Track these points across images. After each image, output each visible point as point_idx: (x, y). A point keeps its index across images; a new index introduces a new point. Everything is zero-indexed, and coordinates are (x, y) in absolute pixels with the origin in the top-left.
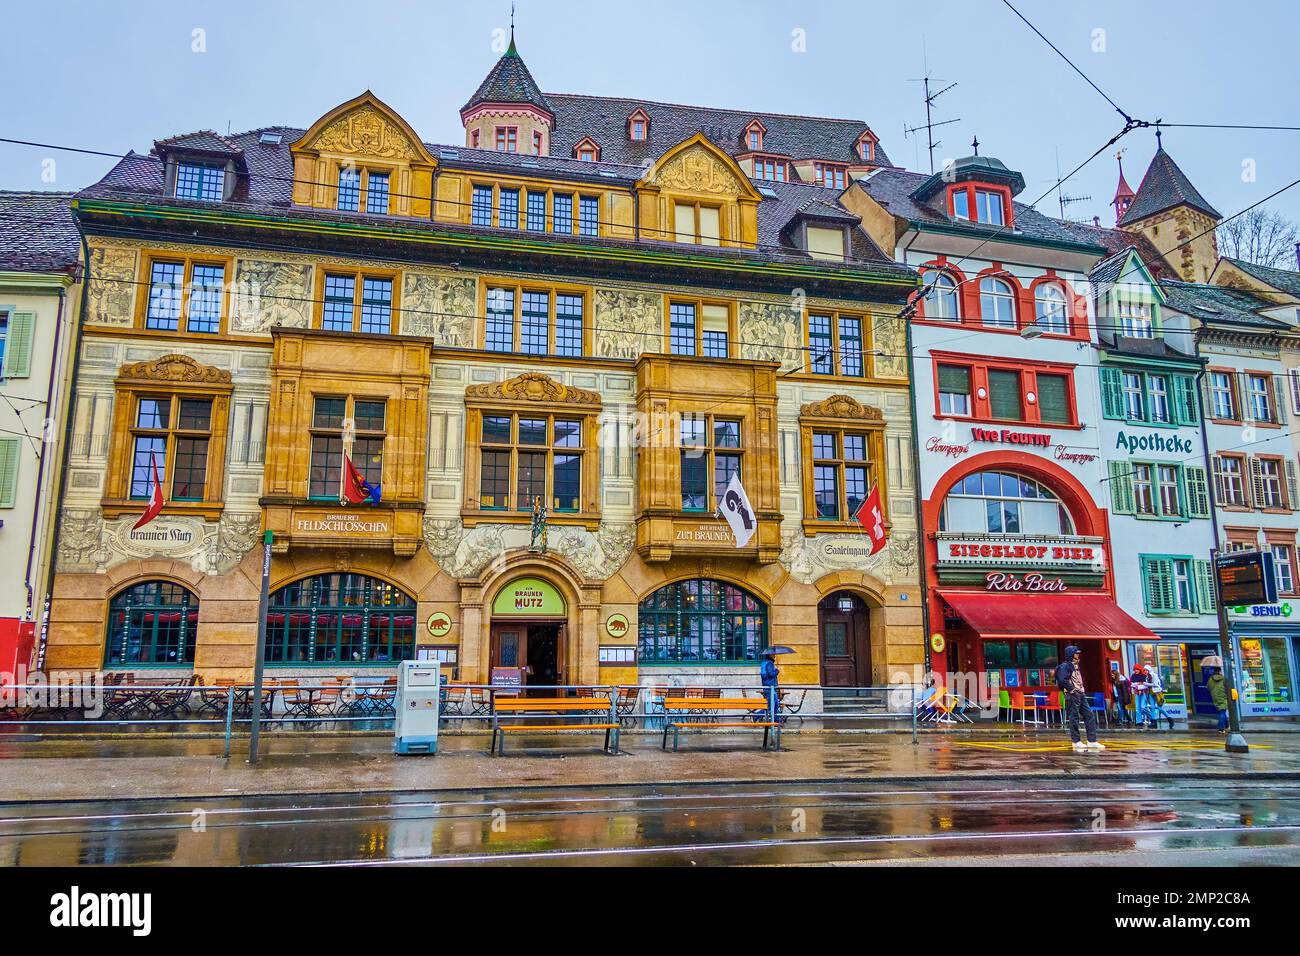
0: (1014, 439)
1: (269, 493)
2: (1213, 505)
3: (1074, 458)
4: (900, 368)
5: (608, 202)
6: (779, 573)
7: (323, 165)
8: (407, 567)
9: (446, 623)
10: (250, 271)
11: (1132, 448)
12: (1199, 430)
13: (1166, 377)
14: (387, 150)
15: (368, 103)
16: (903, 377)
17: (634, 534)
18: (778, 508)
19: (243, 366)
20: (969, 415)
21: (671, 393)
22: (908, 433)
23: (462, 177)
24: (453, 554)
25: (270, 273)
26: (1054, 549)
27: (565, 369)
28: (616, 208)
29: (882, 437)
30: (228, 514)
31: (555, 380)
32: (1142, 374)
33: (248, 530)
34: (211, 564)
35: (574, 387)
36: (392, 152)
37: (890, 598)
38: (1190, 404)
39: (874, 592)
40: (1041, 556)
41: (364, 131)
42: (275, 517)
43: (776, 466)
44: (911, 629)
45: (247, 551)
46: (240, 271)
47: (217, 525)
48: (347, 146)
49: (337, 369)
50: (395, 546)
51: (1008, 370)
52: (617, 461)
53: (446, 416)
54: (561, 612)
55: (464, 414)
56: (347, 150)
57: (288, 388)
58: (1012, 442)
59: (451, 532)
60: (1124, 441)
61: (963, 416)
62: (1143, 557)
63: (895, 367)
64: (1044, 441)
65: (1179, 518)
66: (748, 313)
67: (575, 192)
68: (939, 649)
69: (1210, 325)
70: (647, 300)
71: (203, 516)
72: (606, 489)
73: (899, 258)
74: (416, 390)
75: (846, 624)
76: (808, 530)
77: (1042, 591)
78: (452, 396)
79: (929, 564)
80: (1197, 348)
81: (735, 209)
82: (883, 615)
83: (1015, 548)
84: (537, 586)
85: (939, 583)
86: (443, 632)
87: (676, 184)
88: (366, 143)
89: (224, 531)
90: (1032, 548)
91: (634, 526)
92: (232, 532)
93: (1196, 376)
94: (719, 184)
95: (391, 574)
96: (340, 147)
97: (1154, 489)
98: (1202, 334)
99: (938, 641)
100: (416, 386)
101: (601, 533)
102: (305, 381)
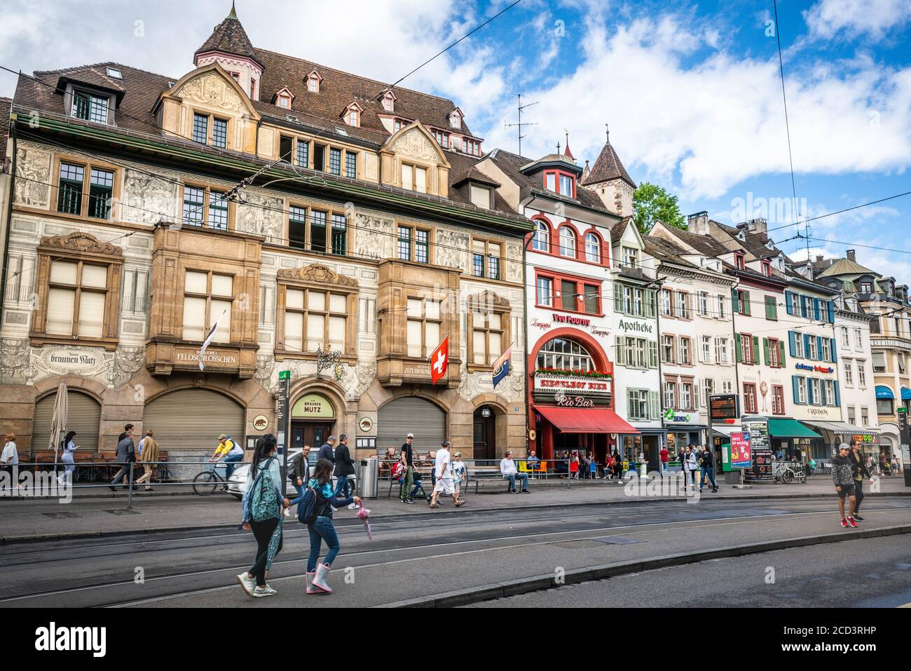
0: (572, 321)
1: (158, 334)
2: (660, 362)
3: (599, 333)
4: (519, 276)
5: (363, 157)
6: (454, 394)
7: (184, 109)
8: (240, 386)
9: (265, 422)
10: (134, 178)
11: (626, 329)
12: (656, 320)
13: (642, 290)
14: (227, 104)
15: (215, 70)
16: (520, 281)
17: (376, 368)
18: (459, 357)
19: (130, 244)
20: (551, 306)
21: (404, 283)
22: (522, 315)
23: (275, 129)
24: (269, 378)
25: (148, 181)
26: (589, 384)
27: (337, 263)
28: (368, 161)
29: (509, 316)
30: (121, 346)
31: (331, 269)
32: (632, 288)
33: (135, 358)
34: (110, 380)
35: (342, 275)
36: (230, 107)
37: (510, 410)
38: (652, 306)
39: (501, 406)
40: (583, 387)
41: (212, 89)
42: (163, 351)
43: (459, 331)
44: (520, 427)
45: (134, 373)
46: (127, 177)
47: (113, 353)
48: (200, 98)
49: (202, 253)
50: (241, 372)
51: (570, 282)
52: (367, 323)
53: (265, 288)
54: (332, 416)
55: (276, 287)
56: (200, 101)
57: (170, 264)
58: (571, 323)
59: (268, 364)
60: (622, 325)
61: (547, 306)
62: (628, 389)
63: (517, 276)
64: (586, 323)
65: (644, 368)
66: (441, 236)
67: (343, 148)
68: (533, 438)
69: (665, 264)
70: (385, 223)
71: (104, 347)
72: (360, 340)
73: (521, 212)
74: (254, 271)
75: (483, 424)
76: (470, 369)
77: (583, 406)
78: (268, 276)
79: (530, 390)
80: (657, 275)
81: (436, 171)
82: (506, 419)
83: (571, 382)
84: (318, 399)
85: (534, 402)
86: (264, 428)
87: (403, 151)
88: (213, 97)
89: (119, 358)
90: (579, 383)
91: (376, 364)
92: (124, 359)
93: (656, 291)
94: (428, 155)
95: (231, 390)
96: (195, 98)
97: (634, 352)
98: (661, 268)
99: (533, 434)
100: (254, 269)
101: (357, 367)
102: (182, 261)
